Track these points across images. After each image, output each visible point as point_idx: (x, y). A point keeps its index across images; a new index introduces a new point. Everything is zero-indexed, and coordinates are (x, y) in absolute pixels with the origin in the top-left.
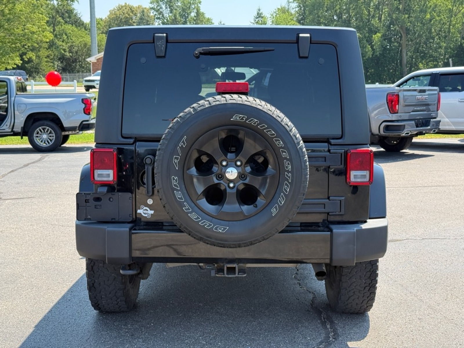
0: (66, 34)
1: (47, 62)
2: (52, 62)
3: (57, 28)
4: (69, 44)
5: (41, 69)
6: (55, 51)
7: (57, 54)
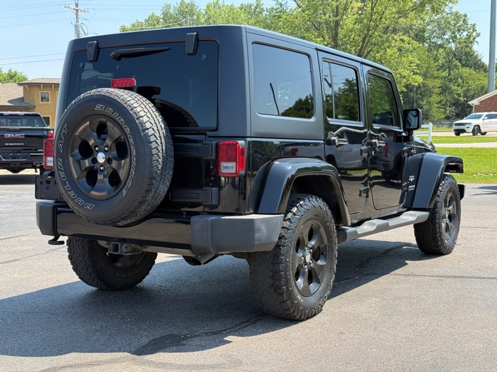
0: (461, 78)
1: (437, 108)
2: (443, 108)
3: (453, 72)
4: (465, 89)
5: (431, 116)
6: (448, 96)
7: (449, 99)
